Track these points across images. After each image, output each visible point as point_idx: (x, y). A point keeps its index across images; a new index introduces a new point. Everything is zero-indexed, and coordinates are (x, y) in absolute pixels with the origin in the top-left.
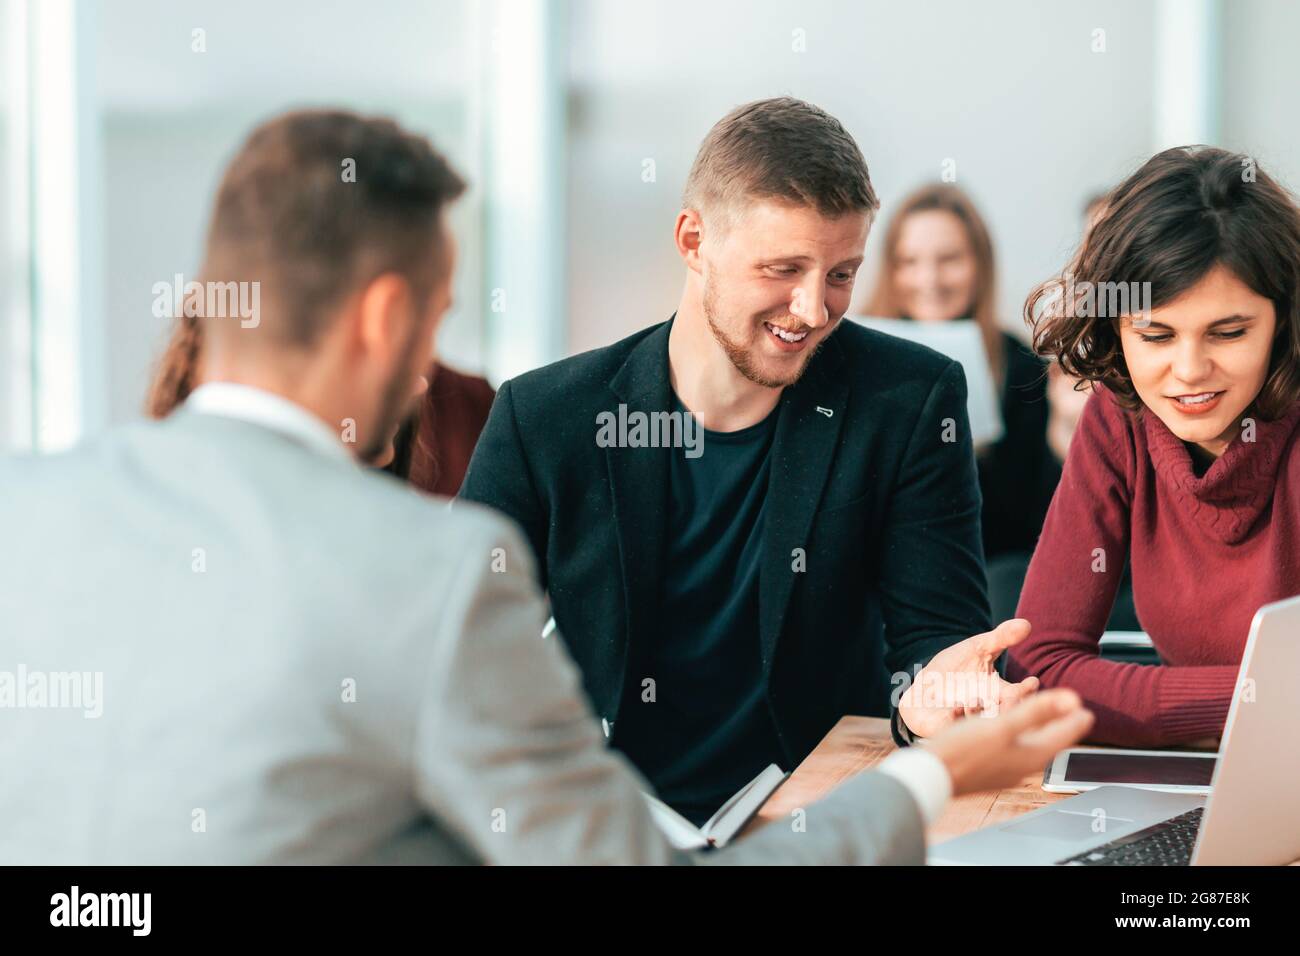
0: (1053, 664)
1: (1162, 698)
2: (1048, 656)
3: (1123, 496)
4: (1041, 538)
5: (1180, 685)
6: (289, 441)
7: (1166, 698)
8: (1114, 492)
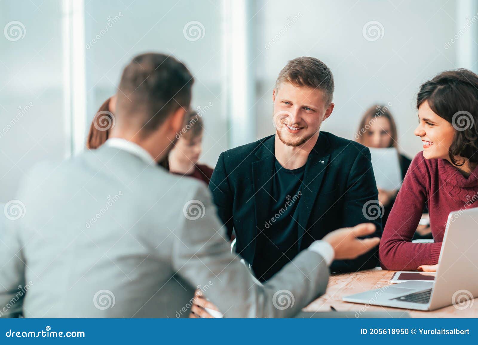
0: (394, 246)
1: (432, 253)
2: (393, 244)
3: (424, 193)
4: (394, 205)
5: (437, 248)
6: (137, 157)
7: (433, 253)
8: (421, 192)
